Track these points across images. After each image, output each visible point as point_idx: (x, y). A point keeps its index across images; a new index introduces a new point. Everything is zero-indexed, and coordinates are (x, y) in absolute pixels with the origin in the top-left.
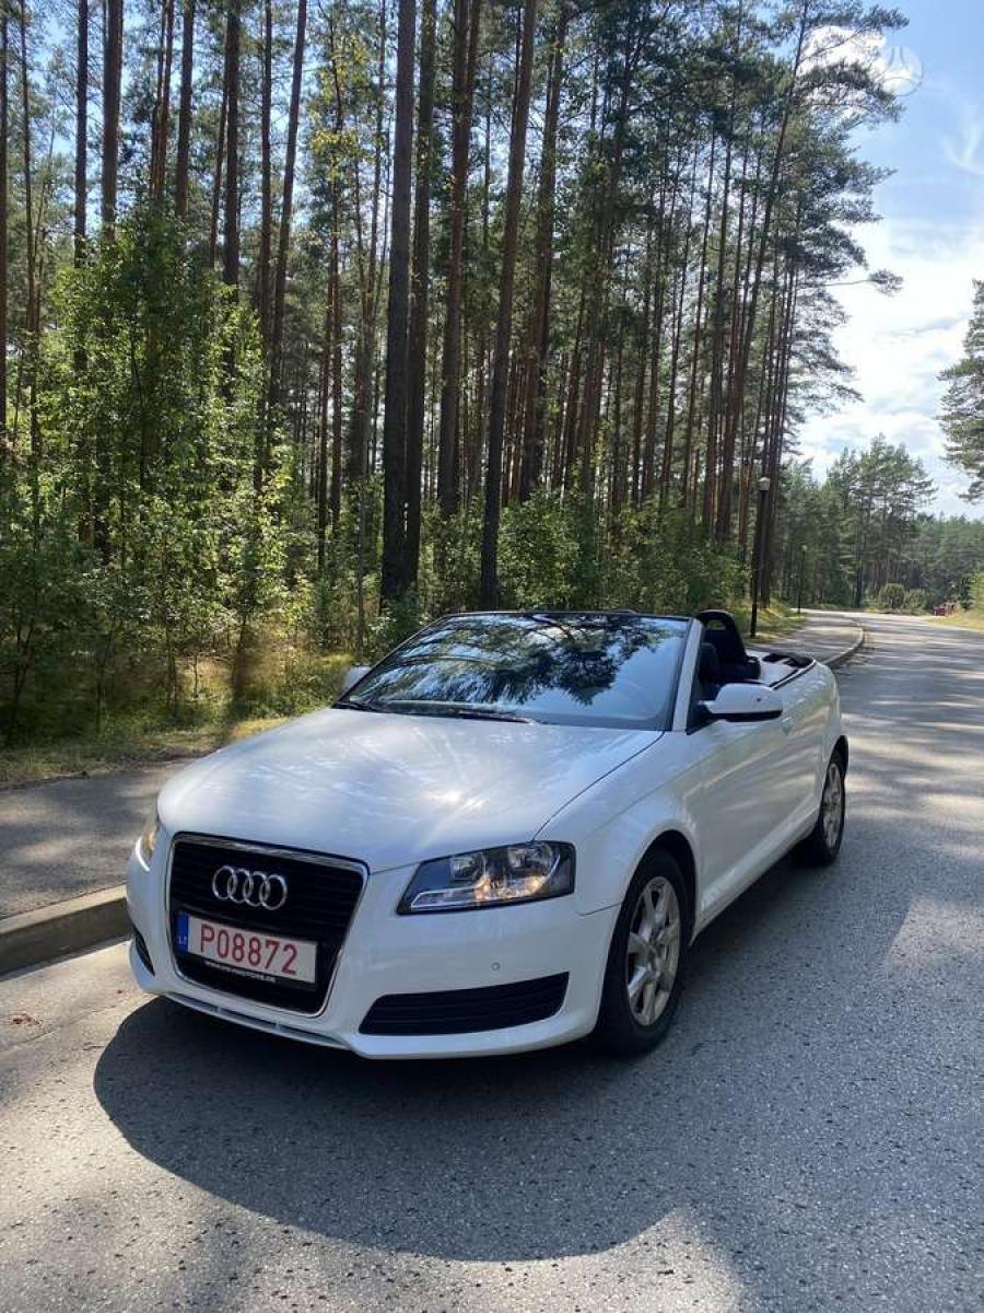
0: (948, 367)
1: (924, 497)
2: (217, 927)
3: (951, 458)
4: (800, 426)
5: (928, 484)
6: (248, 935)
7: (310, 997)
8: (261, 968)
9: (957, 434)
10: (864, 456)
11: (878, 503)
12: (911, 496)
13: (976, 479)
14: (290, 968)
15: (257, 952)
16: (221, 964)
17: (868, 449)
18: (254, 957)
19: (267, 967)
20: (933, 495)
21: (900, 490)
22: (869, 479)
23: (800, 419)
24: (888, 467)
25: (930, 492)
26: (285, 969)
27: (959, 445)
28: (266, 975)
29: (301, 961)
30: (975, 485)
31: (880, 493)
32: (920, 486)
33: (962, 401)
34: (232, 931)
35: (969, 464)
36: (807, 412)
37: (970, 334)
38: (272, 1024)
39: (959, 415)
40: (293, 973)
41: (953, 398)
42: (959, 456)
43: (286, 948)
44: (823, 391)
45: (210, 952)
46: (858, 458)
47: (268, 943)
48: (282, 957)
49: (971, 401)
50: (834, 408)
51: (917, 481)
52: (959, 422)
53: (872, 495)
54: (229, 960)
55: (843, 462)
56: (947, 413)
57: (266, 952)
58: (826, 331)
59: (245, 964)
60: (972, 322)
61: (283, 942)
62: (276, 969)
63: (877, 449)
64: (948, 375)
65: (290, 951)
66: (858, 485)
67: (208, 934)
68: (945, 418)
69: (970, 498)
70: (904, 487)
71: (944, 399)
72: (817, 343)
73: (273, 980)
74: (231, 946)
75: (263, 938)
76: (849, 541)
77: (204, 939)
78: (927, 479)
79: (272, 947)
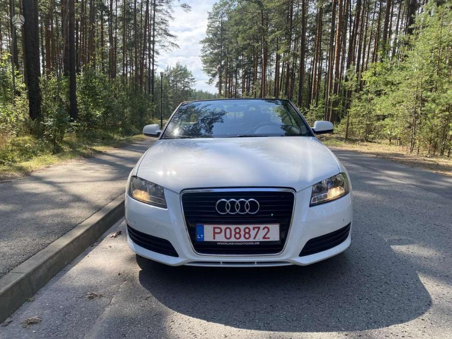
0: (202, 40)
1: (193, 83)
2: (223, 227)
3: (204, 70)
4: (157, 56)
5: (194, 79)
6: (242, 227)
7: (276, 247)
8: (251, 239)
9: (205, 62)
10: (174, 69)
11: (179, 85)
12: (189, 83)
13: (211, 77)
14: (266, 237)
15: (249, 233)
16: (228, 242)
17: (175, 67)
18: (247, 236)
19: (254, 238)
20: (195, 83)
21: (185, 81)
22: (175, 76)
23: (158, 53)
24: (181, 73)
25: (194, 82)
26: (264, 238)
27: (206, 66)
28: (254, 242)
29: (273, 232)
30: (211, 79)
31: (179, 81)
32: (191, 79)
33: (206, 51)
34: (233, 227)
35: (209, 72)
36: (160, 51)
37: (208, 29)
38: (253, 263)
39: (206, 56)
40: (269, 238)
41: (203, 50)
42: (206, 70)
43: (264, 229)
44: (166, 44)
45: (220, 238)
46: (172, 69)
47: (254, 228)
48: (262, 233)
49: (209, 52)
50: (170, 50)
51: (190, 78)
52: (205, 58)
53: (177, 82)
54: (233, 239)
55: (167, 70)
56: (202, 55)
57: (253, 233)
58: (166, 22)
59: (242, 239)
60: (208, 25)
61: (262, 226)
62: (260, 238)
63: (178, 67)
64: (202, 42)
65: (266, 230)
66: (172, 78)
67: (217, 231)
68: (202, 57)
69: (209, 83)
70: (186, 80)
71: (201, 50)
72: (163, 26)
73: (258, 243)
74: (233, 233)
75: (251, 227)
76: (171, 98)
77: (215, 233)
78: (193, 77)
79: (256, 230)
